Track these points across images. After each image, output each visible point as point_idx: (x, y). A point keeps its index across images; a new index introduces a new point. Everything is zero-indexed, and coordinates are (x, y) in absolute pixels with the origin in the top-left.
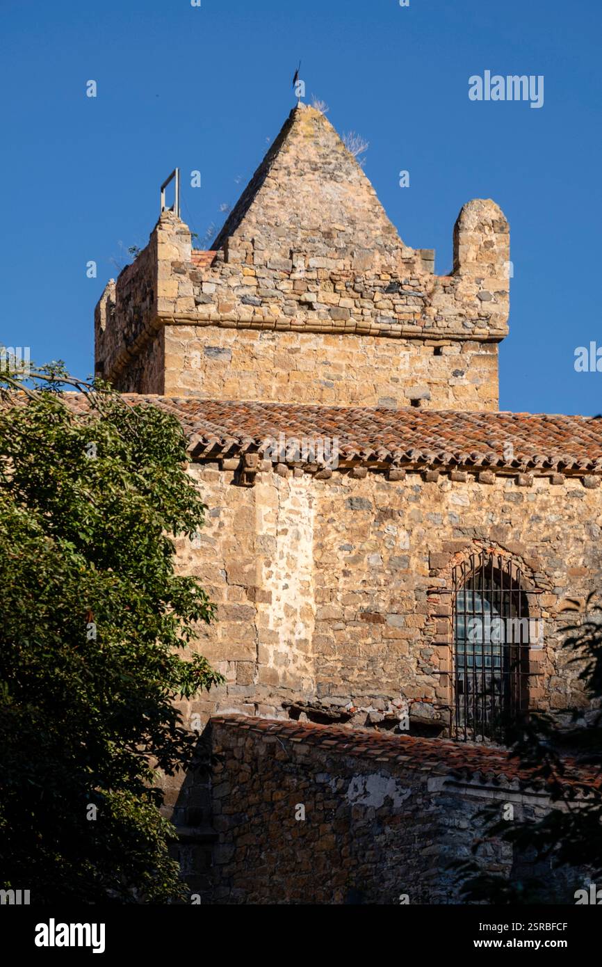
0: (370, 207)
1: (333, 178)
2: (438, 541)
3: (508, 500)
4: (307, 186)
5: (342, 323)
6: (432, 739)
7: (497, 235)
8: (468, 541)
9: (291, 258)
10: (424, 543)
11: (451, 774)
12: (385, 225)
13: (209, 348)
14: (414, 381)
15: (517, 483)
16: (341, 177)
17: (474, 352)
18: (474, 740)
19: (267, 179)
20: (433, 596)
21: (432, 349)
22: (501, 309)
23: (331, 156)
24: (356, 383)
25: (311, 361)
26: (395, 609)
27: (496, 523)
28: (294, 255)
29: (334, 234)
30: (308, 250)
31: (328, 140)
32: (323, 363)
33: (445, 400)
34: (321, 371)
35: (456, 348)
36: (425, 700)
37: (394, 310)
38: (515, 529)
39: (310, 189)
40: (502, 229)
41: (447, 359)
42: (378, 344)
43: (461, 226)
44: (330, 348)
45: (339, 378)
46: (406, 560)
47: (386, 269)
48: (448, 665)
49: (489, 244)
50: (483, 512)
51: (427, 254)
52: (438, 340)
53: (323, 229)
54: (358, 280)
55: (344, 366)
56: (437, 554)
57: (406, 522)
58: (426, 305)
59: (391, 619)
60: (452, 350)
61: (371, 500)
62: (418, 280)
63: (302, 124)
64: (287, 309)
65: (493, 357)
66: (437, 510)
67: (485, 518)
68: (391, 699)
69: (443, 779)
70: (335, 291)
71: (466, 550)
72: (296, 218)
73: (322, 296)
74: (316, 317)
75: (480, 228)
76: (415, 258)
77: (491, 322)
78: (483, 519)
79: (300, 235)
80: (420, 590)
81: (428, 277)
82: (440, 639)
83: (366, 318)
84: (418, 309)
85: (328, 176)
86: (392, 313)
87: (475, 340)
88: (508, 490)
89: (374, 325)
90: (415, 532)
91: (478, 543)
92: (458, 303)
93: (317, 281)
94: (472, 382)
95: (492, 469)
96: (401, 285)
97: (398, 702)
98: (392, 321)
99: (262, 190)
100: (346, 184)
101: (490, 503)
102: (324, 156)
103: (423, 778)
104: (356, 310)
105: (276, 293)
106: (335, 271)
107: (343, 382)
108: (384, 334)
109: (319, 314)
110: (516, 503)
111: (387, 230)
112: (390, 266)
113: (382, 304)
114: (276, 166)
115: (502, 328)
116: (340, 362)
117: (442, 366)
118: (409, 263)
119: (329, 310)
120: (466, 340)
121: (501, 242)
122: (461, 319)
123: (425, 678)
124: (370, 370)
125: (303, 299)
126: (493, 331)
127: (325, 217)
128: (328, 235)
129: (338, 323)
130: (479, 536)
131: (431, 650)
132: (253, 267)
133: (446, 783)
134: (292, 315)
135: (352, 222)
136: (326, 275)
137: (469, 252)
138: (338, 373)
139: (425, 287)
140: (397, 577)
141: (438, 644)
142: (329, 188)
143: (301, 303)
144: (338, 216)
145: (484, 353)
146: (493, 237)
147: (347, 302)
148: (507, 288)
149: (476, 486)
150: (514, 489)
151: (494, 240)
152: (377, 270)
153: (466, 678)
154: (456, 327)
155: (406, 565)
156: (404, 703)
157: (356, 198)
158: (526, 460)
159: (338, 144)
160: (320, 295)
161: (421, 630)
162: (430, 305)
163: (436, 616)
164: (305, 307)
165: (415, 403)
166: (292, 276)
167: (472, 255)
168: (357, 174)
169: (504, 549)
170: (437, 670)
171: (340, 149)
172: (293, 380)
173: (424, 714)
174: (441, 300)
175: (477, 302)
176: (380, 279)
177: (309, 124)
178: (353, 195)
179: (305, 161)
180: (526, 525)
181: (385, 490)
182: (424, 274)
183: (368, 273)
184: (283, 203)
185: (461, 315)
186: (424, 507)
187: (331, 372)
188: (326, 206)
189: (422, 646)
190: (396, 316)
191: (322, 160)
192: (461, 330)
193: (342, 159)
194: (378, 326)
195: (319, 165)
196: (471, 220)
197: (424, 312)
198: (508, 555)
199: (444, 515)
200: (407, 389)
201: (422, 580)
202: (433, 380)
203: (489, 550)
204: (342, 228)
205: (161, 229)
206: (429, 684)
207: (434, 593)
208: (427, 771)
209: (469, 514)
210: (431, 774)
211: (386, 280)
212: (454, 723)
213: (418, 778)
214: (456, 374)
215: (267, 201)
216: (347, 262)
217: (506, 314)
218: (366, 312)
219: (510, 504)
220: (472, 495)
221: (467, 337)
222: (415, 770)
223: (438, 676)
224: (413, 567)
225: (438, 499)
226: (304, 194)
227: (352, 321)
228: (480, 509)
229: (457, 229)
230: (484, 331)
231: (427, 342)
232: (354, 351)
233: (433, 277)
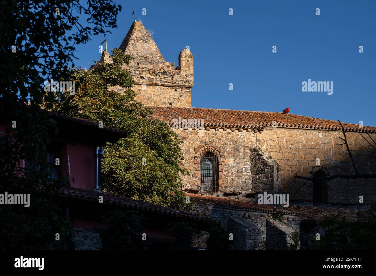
0: (156, 50)
1: (146, 42)
2: (197, 145)
3: (213, 135)
4: (139, 44)
5: (152, 83)
6: (197, 194)
7: (190, 59)
8: (204, 145)
9: (138, 65)
10: (193, 146)
11: (214, 205)
12: (160, 55)
13: (118, 89)
14: (170, 98)
15: (215, 130)
16: (148, 42)
17: (185, 90)
18: (206, 194)
19: (129, 42)
20: (196, 159)
21: (174, 89)
22: (191, 79)
23: (145, 36)
24: (156, 98)
25: (144, 93)
26: (187, 162)
27: (210, 140)
28: (139, 64)
29: (148, 58)
30: (143, 63)
31: (144, 31)
32: (147, 93)
33: (178, 103)
34: (147, 95)
35: (180, 89)
36: (194, 185)
37: (165, 79)
38: (215, 142)
39: (140, 45)
40: (191, 57)
41: (178, 92)
42: (161, 88)
43: (181, 56)
44: (149, 89)
45: (151, 97)
46: (189, 150)
47: (162, 68)
48: (199, 176)
49: (188, 61)
50: (207, 138)
51: (173, 64)
52: (176, 87)
53: (145, 56)
54: (156, 71)
55: (153, 94)
56: (196, 148)
57: (189, 140)
58: (173, 78)
59: (186, 164)
60: (179, 90)
61: (180, 135)
62: (170, 71)
63: (137, 27)
64: (138, 79)
65: (190, 92)
66: (196, 137)
67: (208, 139)
68: (186, 184)
69: (213, 206)
70: (150, 74)
71: (203, 147)
72: (138, 53)
73: (147, 75)
74: (145, 81)
75: (186, 57)
76: (170, 65)
77: (189, 82)
78: (207, 139)
79: (139, 58)
80: (193, 157)
81: (173, 70)
82: (198, 169)
83: (158, 81)
84: (171, 79)
85: (145, 42)
86: (164, 80)
87: (185, 87)
88: (213, 132)
89: (160, 83)
90: (191, 143)
91: (206, 145)
92: (181, 77)
93: (145, 71)
94: (185, 98)
95: (210, 127)
96: (166, 72)
97: (188, 185)
98: (165, 82)
99: (128, 45)
100: (149, 44)
101: (209, 135)
102: (143, 36)
103: (207, 206)
104: (155, 79)
105: (135, 74)
106: (149, 68)
107: (152, 98)
108: (162, 85)
109: (146, 80)
110: (215, 135)
111: (161, 57)
112: (163, 67)
113: (162, 77)
114: (131, 39)
115: (192, 84)
116: (152, 93)
117: (177, 94)
118: (168, 66)
119: (148, 79)
120: (183, 87)
121: (191, 61)
122: (182, 82)
123: (194, 179)
124: (159, 95)
125: (142, 76)
126: (189, 85)
127: (145, 53)
128: (146, 58)
129: (151, 82)
130: (206, 144)
131: (196, 172)
132: (129, 67)
133: (213, 207)
134: (139, 80)
135: (152, 55)
136: (147, 69)
137: (183, 63)
138: (151, 96)
139: (172, 73)
140: (187, 154)
141: (197, 171)
142: (145, 45)
143: (141, 77)
144: (148, 53)
145: (187, 90)
146: (189, 59)
147: (153, 77)
148: (193, 73)
149: (205, 131)
150: (215, 132)
151: (189, 60)
152: (160, 68)
153: (204, 179)
154: (180, 83)
155: (189, 151)
156: (189, 185)
157: (152, 48)
158: (218, 124)
159: (146, 32)
160: (146, 75)
161: (193, 167)
162: (174, 78)
163: (197, 164)
164: (142, 78)
165: (171, 104)
166: (139, 70)
167: (184, 64)
168: (152, 41)
169: (212, 147)
170: (197, 177)
171: (147, 34)
172: (140, 98)
173: (194, 188)
174: (177, 76)
175: (185, 77)
176: (161, 71)
177: (139, 27)
178: (151, 47)
179: (138, 37)
180: (218, 141)
181: (183, 132)
182: (172, 69)
183: (158, 69)
184: (134, 49)
185: (181, 80)
186: (193, 136)
187: (149, 96)
188: (145, 50)
189: (193, 171)
190: (165, 81)
191: (143, 37)
192: (182, 85)
193: (148, 37)
194: (161, 83)
195: (142, 38)
196: (183, 55)
197: (172, 80)
198: (213, 148)
199: (198, 138)
200: (168, 100)
201: (193, 155)
202: (175, 98)
203: (209, 147)
204: (150, 56)
205: (105, 57)
206: (195, 181)
207: (196, 158)
208: (208, 204)
209: (204, 138)
210: (209, 205)
211: (162, 71)
212: (201, 190)
213: (206, 206)
214: (181, 96)
215: (130, 48)
216: (152, 66)
217: (193, 80)
218: (158, 80)
219: (214, 136)
220: (205, 133)
221: (183, 86)
222: (205, 204)
223: (197, 179)
224: (191, 152)
225: (197, 134)
226: (139, 46)
227: (154, 82)
228: (207, 137)
229: (180, 57)
230: (187, 85)
231: (173, 88)
232: (155, 90)
233: (174, 70)
